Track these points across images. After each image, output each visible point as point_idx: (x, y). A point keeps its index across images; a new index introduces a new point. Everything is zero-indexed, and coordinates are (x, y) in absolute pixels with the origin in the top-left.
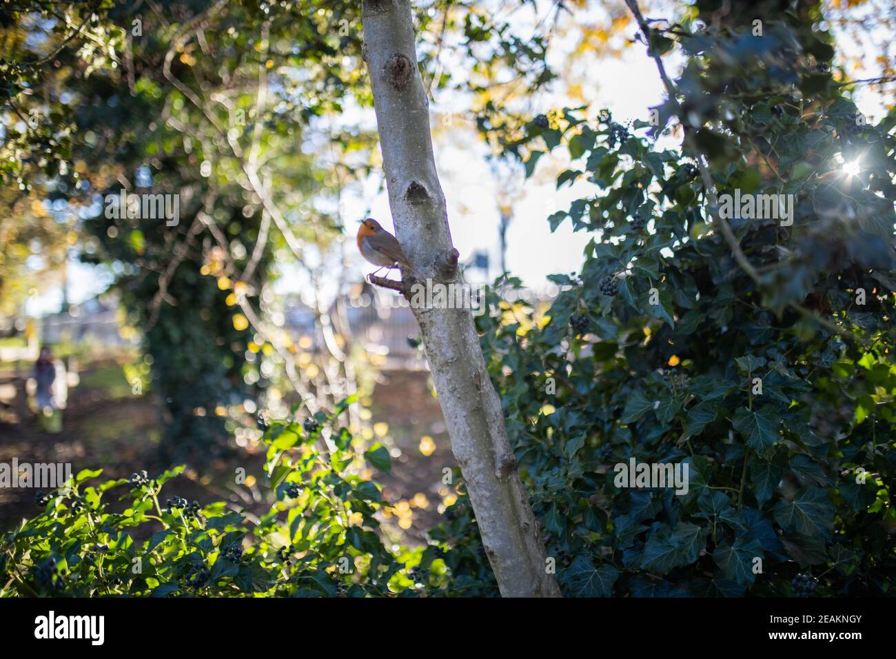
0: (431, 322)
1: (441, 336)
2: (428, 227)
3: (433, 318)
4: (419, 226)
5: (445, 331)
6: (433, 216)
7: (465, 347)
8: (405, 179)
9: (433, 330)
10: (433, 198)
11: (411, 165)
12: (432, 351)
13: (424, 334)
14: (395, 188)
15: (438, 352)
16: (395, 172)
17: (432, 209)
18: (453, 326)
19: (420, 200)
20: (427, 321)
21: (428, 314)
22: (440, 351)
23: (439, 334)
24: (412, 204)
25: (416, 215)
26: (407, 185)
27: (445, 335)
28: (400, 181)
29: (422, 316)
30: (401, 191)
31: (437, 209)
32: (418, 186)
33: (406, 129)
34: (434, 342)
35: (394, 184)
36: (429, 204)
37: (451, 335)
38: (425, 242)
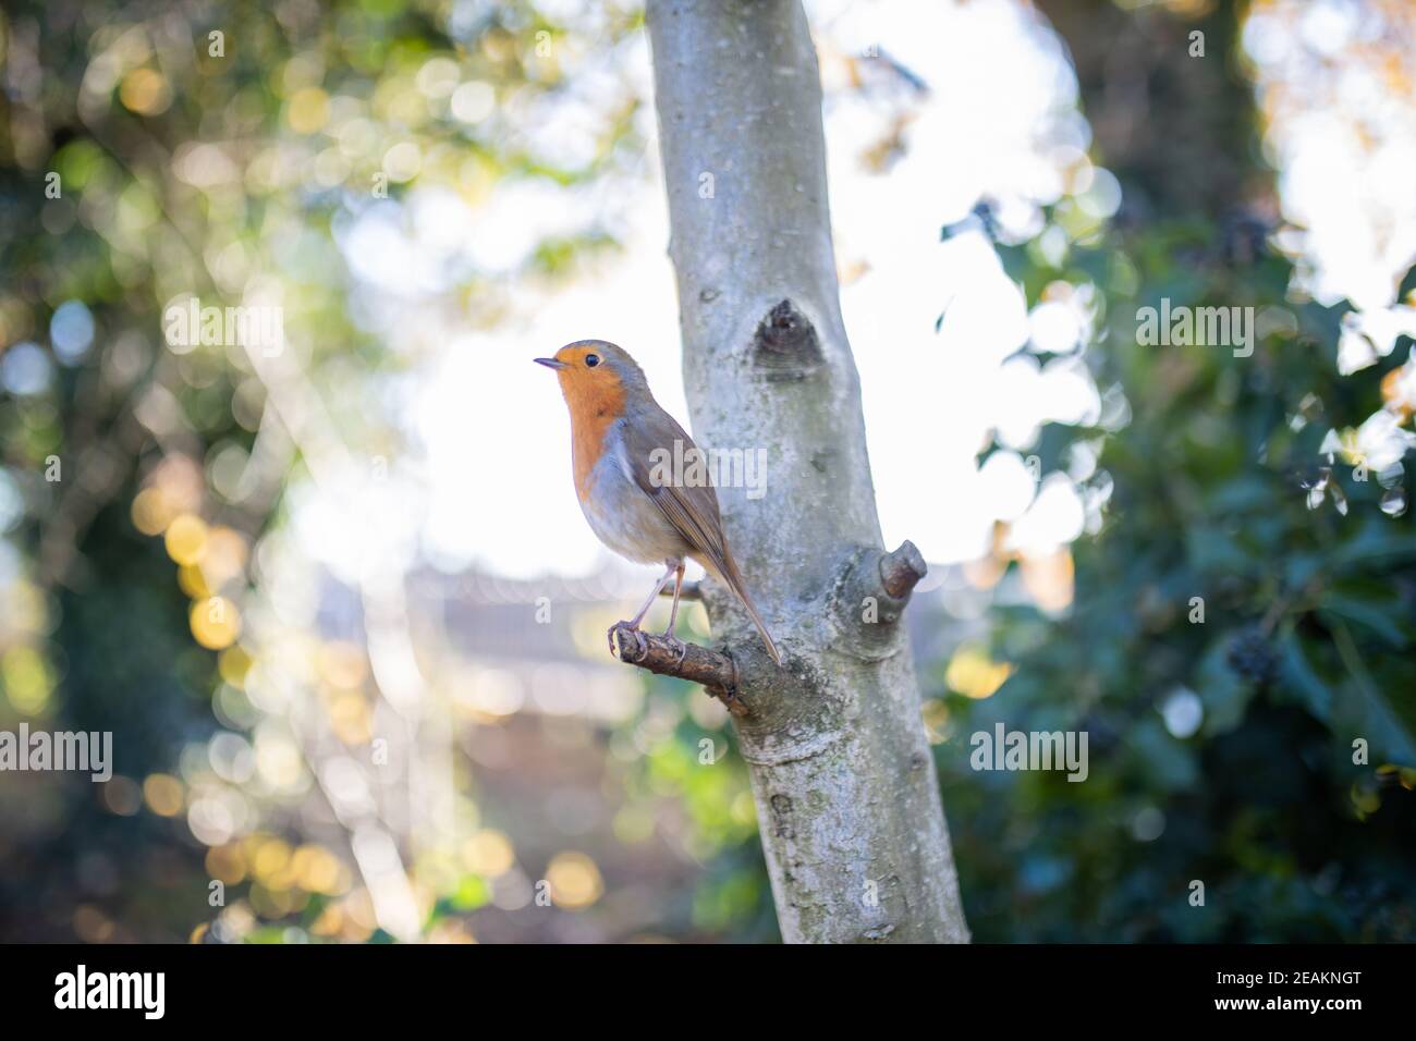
0: (814, 795)
1: (846, 847)
2: (819, 464)
3: (823, 785)
4: (790, 456)
5: (860, 829)
6: (834, 426)
7: (918, 881)
8: (751, 292)
9: (818, 823)
10: (833, 365)
11: (772, 246)
12: (808, 895)
13: (781, 832)
14: (714, 321)
15: (829, 900)
16: (715, 266)
17: (831, 400)
18: (886, 813)
19: (796, 369)
20: (797, 791)
21: (807, 768)
22: (839, 898)
23: (842, 839)
24: (770, 379)
25: (780, 420)
26: (758, 314)
27: (861, 845)
28: (730, 298)
29: (781, 771)
30: (733, 333)
31: (845, 402)
32: (795, 318)
33: (760, 125)
34: (817, 867)
35: (708, 308)
36: (822, 383)
37: (877, 845)
38: (807, 515)
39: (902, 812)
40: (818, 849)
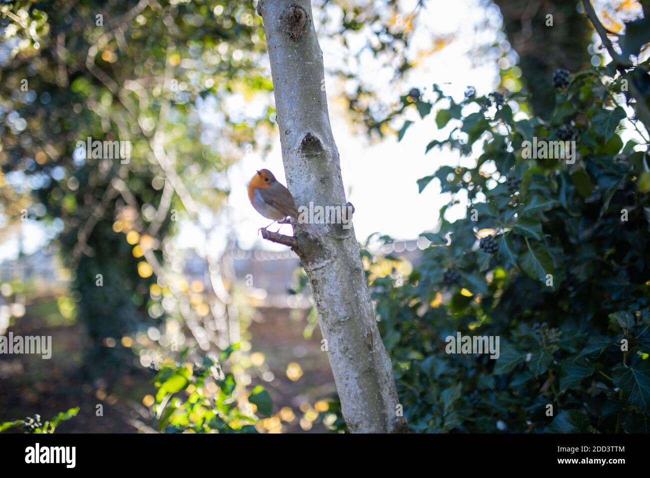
0: (324, 279)
1: (334, 294)
2: (322, 181)
3: (326, 276)
4: (313, 179)
5: (338, 289)
6: (327, 169)
7: (358, 305)
8: (300, 131)
9: (325, 287)
10: (327, 151)
11: (306, 117)
12: (324, 309)
13: (315, 291)
14: (290, 140)
15: (330, 310)
16: (289, 123)
17: (326, 162)
18: (346, 284)
19: (315, 153)
20: (319, 278)
21: (321, 271)
22: (332, 309)
23: (332, 292)
24: (306, 156)
25: (310, 168)
26: (302, 137)
27: (338, 293)
28: (294, 133)
29: (314, 272)
30: (295, 143)
31: (331, 162)
32: (313, 138)
33: (301, 80)
34: (326, 301)
35: (288, 136)
36: (323, 157)
37: (344, 293)
38: (319, 196)
39: (352, 284)
40: (326, 295)
